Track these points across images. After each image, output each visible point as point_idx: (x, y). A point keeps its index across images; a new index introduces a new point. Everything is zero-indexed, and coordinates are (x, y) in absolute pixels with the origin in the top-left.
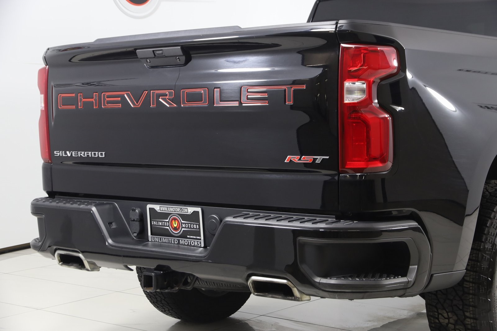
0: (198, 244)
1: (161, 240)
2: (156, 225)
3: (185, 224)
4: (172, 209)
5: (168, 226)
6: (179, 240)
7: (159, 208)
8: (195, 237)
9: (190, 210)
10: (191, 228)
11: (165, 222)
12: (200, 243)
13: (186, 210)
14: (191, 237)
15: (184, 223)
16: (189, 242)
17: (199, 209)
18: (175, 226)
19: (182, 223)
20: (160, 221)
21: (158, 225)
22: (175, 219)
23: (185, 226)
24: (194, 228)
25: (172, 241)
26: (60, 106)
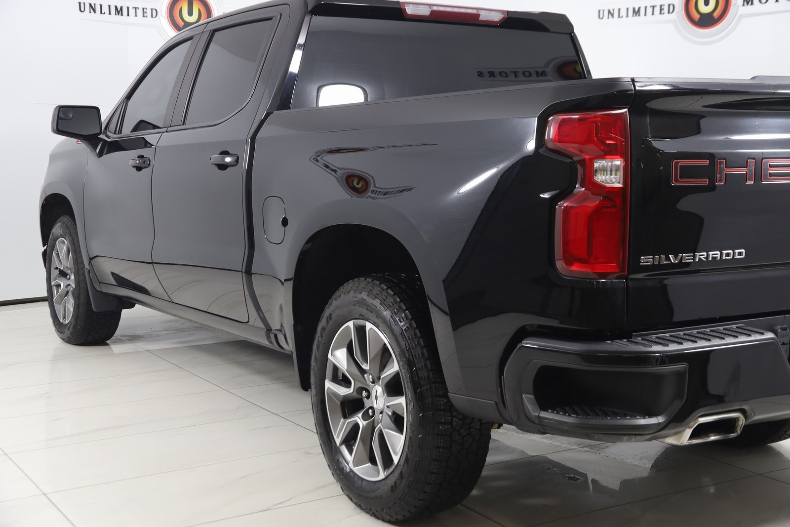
26: (676, 180)
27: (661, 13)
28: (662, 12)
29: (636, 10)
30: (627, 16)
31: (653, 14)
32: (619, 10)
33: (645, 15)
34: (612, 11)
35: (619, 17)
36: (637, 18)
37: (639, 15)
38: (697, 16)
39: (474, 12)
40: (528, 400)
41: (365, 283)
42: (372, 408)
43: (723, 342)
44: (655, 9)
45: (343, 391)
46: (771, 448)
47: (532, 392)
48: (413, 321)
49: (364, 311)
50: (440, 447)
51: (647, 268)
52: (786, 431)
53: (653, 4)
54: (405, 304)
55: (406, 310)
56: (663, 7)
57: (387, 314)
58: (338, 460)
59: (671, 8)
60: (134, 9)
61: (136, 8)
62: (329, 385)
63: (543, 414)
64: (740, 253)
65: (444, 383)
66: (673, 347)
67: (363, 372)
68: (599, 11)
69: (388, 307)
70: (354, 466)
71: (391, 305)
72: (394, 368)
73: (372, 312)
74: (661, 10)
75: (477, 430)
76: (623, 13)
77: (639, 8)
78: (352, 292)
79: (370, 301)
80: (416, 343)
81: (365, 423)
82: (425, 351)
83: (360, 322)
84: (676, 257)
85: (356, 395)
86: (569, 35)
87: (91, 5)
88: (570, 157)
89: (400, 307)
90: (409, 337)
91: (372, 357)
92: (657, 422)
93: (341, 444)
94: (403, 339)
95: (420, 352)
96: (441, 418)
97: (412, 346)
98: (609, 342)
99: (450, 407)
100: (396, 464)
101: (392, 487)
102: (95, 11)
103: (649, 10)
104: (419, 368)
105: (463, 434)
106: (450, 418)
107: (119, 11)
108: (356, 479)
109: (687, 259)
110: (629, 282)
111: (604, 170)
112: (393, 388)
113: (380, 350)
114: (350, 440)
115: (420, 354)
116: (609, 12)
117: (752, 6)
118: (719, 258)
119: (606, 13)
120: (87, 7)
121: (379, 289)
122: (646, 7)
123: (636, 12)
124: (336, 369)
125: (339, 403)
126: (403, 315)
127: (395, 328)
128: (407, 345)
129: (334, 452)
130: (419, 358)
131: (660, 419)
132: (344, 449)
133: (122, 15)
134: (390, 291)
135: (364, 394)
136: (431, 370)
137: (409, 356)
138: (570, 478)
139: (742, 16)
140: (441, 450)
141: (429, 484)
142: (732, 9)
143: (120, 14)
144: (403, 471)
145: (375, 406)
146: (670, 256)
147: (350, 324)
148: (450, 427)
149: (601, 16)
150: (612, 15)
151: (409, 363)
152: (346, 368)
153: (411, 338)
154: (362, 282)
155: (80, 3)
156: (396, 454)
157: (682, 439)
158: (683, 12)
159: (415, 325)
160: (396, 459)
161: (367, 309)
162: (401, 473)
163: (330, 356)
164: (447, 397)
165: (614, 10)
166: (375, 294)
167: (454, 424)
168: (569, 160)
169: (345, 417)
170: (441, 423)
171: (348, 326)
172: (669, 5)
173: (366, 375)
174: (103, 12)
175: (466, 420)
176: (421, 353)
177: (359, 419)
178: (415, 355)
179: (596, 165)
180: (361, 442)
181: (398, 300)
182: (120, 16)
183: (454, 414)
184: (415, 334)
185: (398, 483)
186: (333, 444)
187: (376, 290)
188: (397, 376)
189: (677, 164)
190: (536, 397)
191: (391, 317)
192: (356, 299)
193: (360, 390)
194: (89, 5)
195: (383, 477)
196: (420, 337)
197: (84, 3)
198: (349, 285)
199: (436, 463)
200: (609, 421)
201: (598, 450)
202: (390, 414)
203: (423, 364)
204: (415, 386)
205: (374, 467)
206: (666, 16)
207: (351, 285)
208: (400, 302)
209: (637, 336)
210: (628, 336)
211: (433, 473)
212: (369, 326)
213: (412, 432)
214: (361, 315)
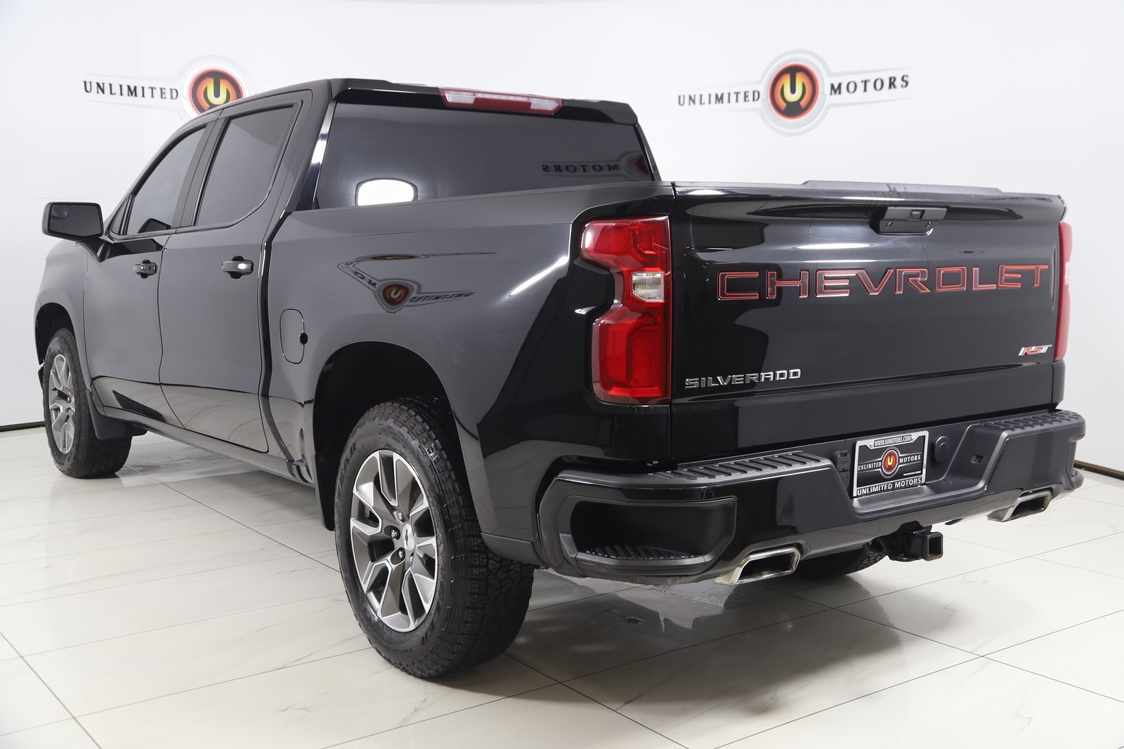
0: (918, 481)
1: (869, 491)
2: (864, 470)
3: (904, 457)
4: (890, 441)
5: (881, 467)
6: (894, 484)
7: (872, 444)
8: (913, 473)
9: (915, 436)
10: (910, 461)
11: (876, 462)
12: (921, 480)
13: (909, 438)
14: (909, 474)
15: (901, 457)
16: (907, 481)
17: (926, 433)
18: (890, 464)
19: (899, 458)
20: (870, 463)
21: (866, 470)
22: (891, 455)
23: (904, 460)
24: (914, 461)
25: (885, 487)
26: (723, 295)
27: (745, 100)
28: (747, 99)
29: (719, 96)
30: (710, 103)
31: (737, 101)
32: (701, 96)
33: (729, 102)
34: (693, 98)
35: (701, 103)
36: (719, 105)
37: (722, 102)
38: (783, 105)
39: (525, 100)
40: (566, 539)
41: (391, 408)
42: (402, 549)
43: (776, 471)
44: (739, 95)
45: (369, 531)
46: (849, 579)
47: (569, 530)
48: (443, 452)
49: (391, 441)
50: (474, 593)
51: (692, 392)
52: (862, 561)
53: (737, 91)
54: (435, 433)
55: (436, 439)
56: (747, 94)
57: (415, 443)
58: (365, 609)
59: (756, 96)
60: (150, 90)
61: (152, 88)
62: (354, 524)
63: (581, 556)
64: (795, 373)
65: (476, 521)
66: (720, 479)
67: (392, 509)
68: (680, 97)
69: (417, 436)
70: (383, 616)
71: (420, 433)
72: (424, 504)
73: (399, 442)
74: (746, 97)
75: (517, 572)
76: (705, 99)
77: (722, 95)
78: (377, 419)
79: (396, 428)
80: (447, 476)
81: (394, 566)
82: (457, 486)
83: (387, 453)
84: (725, 379)
85: (384, 535)
86: (632, 127)
87: (98, 84)
88: (607, 269)
89: (429, 436)
90: (438, 470)
91: (400, 492)
92: (704, 561)
93: (369, 590)
94: (432, 472)
95: (451, 487)
96: (475, 561)
97: (442, 480)
98: (651, 474)
99: (484, 549)
100: (427, 611)
101: (423, 638)
102: (103, 91)
103: (733, 97)
104: (450, 504)
105: (501, 578)
106: (485, 560)
107: (132, 92)
108: (385, 630)
109: (737, 381)
110: (674, 408)
111: (643, 283)
112: (424, 527)
113: (408, 485)
114: (377, 587)
115: (451, 489)
116: (690, 98)
117: (840, 95)
118: (772, 379)
119: (687, 99)
120: (95, 86)
121: (407, 415)
122: (729, 94)
123: (719, 99)
124: (362, 506)
125: (366, 544)
126: (433, 444)
127: (424, 460)
128: (437, 479)
129: (361, 600)
130: (450, 493)
131: (707, 558)
132: (372, 596)
133: (136, 95)
134: (419, 418)
135: (394, 533)
136: (463, 507)
137: (439, 492)
138: (630, 621)
139: (830, 106)
140: (476, 596)
141: (463, 634)
142: (819, 98)
143: (134, 94)
144: (434, 622)
145: (406, 547)
146: (718, 378)
147: (376, 455)
148: (485, 570)
149: (682, 103)
150: (694, 102)
151: (439, 500)
152: (372, 505)
153: (441, 470)
154: (388, 407)
155: (85, 82)
156: (427, 602)
157: (732, 579)
158: (769, 100)
159: (445, 456)
160: (427, 607)
161: (394, 438)
162: (432, 623)
163: (355, 491)
164: (480, 537)
165: (695, 96)
166: (401, 421)
167: (490, 567)
168: (605, 273)
169: (373, 560)
170: (475, 566)
171: (374, 457)
172: (754, 92)
173: (395, 513)
174: (113, 93)
175: (504, 562)
176: (453, 488)
177: (387, 562)
178: (446, 490)
179: (635, 278)
180: (389, 589)
181: (427, 427)
182: (133, 98)
183: (490, 555)
184: (446, 467)
185: (429, 635)
186: (360, 590)
187: (404, 417)
188: (427, 512)
189: (723, 276)
190: (573, 536)
191: (420, 447)
192: (382, 427)
193: (389, 529)
194: (96, 84)
195: (414, 628)
196: (451, 470)
197: (90, 83)
198: (375, 411)
199: (471, 610)
200: (652, 562)
201: (664, 588)
202: (422, 556)
203: (454, 500)
204: (447, 525)
205: (404, 615)
206: (751, 104)
207: (376, 411)
208: (430, 430)
209: (683, 467)
210: (671, 466)
211: (467, 622)
212: (396, 457)
213: (444, 577)
214: (387, 445)
